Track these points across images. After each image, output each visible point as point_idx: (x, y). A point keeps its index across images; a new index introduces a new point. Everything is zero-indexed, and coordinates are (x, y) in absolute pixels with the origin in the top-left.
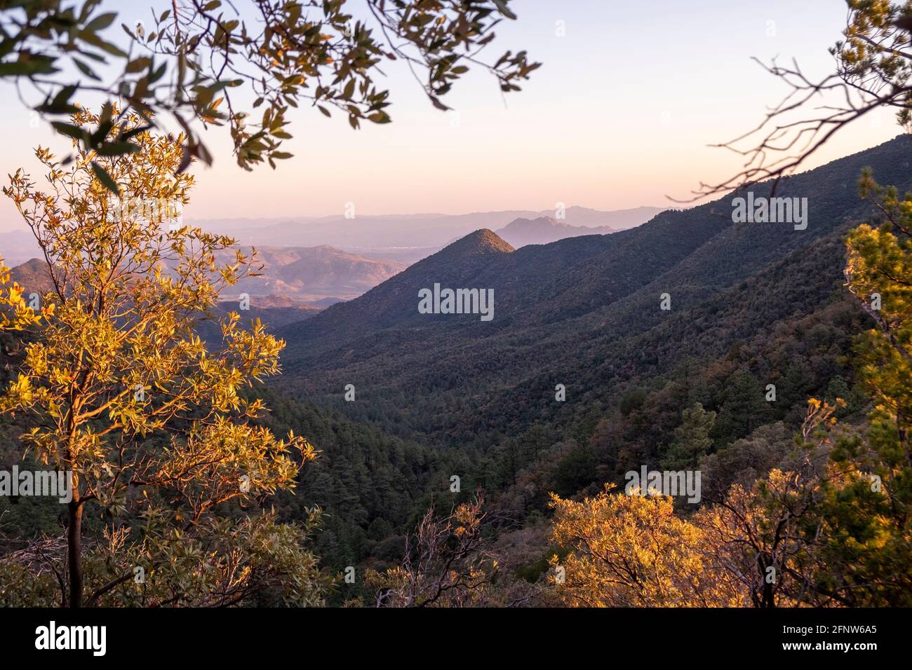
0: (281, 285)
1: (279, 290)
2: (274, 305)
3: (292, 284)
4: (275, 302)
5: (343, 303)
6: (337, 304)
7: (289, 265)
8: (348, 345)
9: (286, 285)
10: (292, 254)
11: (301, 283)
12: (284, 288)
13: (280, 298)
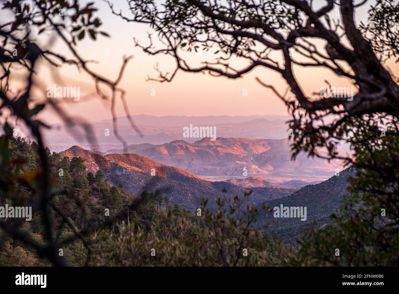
0: (255, 169)
1: (254, 173)
2: (252, 185)
3: (265, 168)
4: (253, 182)
5: (313, 186)
6: (307, 186)
7: (261, 153)
8: (322, 220)
9: (260, 170)
10: (264, 144)
11: (270, 168)
12: (258, 172)
13: (256, 180)
